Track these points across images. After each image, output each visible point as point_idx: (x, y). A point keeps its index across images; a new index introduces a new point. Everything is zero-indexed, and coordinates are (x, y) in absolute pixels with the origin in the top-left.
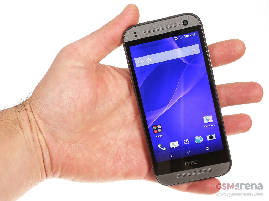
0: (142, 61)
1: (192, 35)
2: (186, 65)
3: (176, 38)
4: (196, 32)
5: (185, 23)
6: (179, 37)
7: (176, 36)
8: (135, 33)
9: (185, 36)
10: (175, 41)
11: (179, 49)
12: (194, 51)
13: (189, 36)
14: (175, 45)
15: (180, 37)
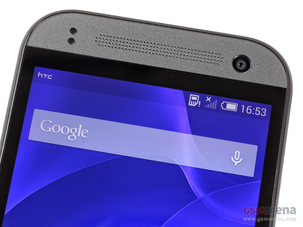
0: (56, 128)
1: (249, 110)
2: (192, 195)
3: (194, 98)
4: (267, 105)
5: (241, 64)
6: (202, 100)
7: (195, 91)
8: (73, 31)
9: (225, 106)
10: (189, 107)
11: (191, 136)
12: (236, 163)
13: (240, 108)
14: (184, 119)
15: (208, 99)
